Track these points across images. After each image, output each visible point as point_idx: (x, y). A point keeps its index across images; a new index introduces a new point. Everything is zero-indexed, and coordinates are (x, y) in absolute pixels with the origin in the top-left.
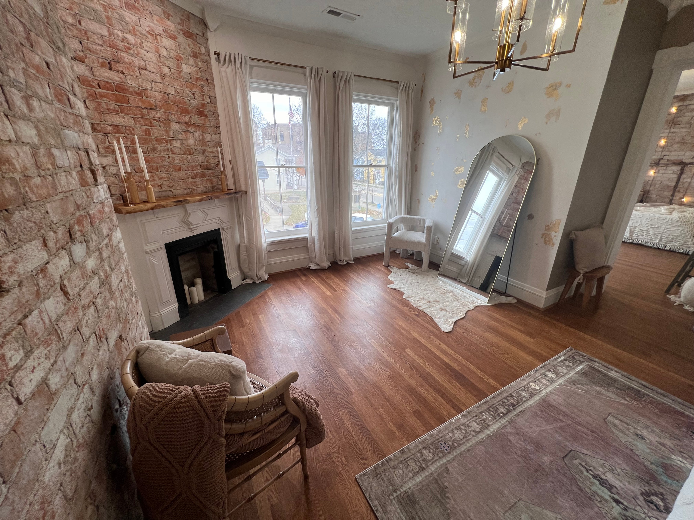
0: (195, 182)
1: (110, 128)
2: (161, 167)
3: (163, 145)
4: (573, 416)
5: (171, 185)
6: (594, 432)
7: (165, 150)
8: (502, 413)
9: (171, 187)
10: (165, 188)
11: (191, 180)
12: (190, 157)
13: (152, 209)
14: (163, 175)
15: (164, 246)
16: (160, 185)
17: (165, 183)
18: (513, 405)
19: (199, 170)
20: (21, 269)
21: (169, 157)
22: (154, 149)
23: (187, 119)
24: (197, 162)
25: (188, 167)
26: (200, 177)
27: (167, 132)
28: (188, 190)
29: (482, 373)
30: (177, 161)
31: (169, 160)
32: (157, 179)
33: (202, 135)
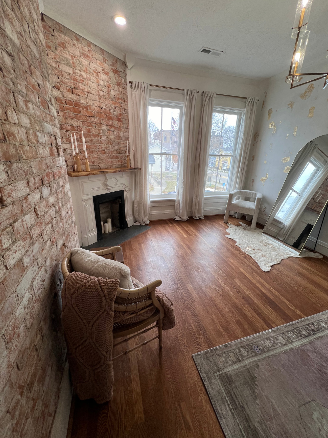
0: (112, 161)
1: (69, 128)
2: (94, 151)
3: (97, 138)
5: (99, 162)
7: (97, 141)
8: (304, 335)
9: (99, 163)
10: (96, 164)
11: (110, 160)
12: (110, 146)
13: (88, 175)
14: (95, 156)
15: (92, 198)
16: (93, 162)
17: (96, 161)
18: (314, 331)
19: (115, 154)
20: (14, 195)
21: (99, 146)
22: (91, 141)
23: (111, 123)
24: (114, 149)
25: (109, 152)
26: (115, 158)
27: (99, 130)
28: (108, 166)
29: (290, 304)
30: (103, 148)
31: (99, 147)
32: (92, 158)
33: (119, 133)
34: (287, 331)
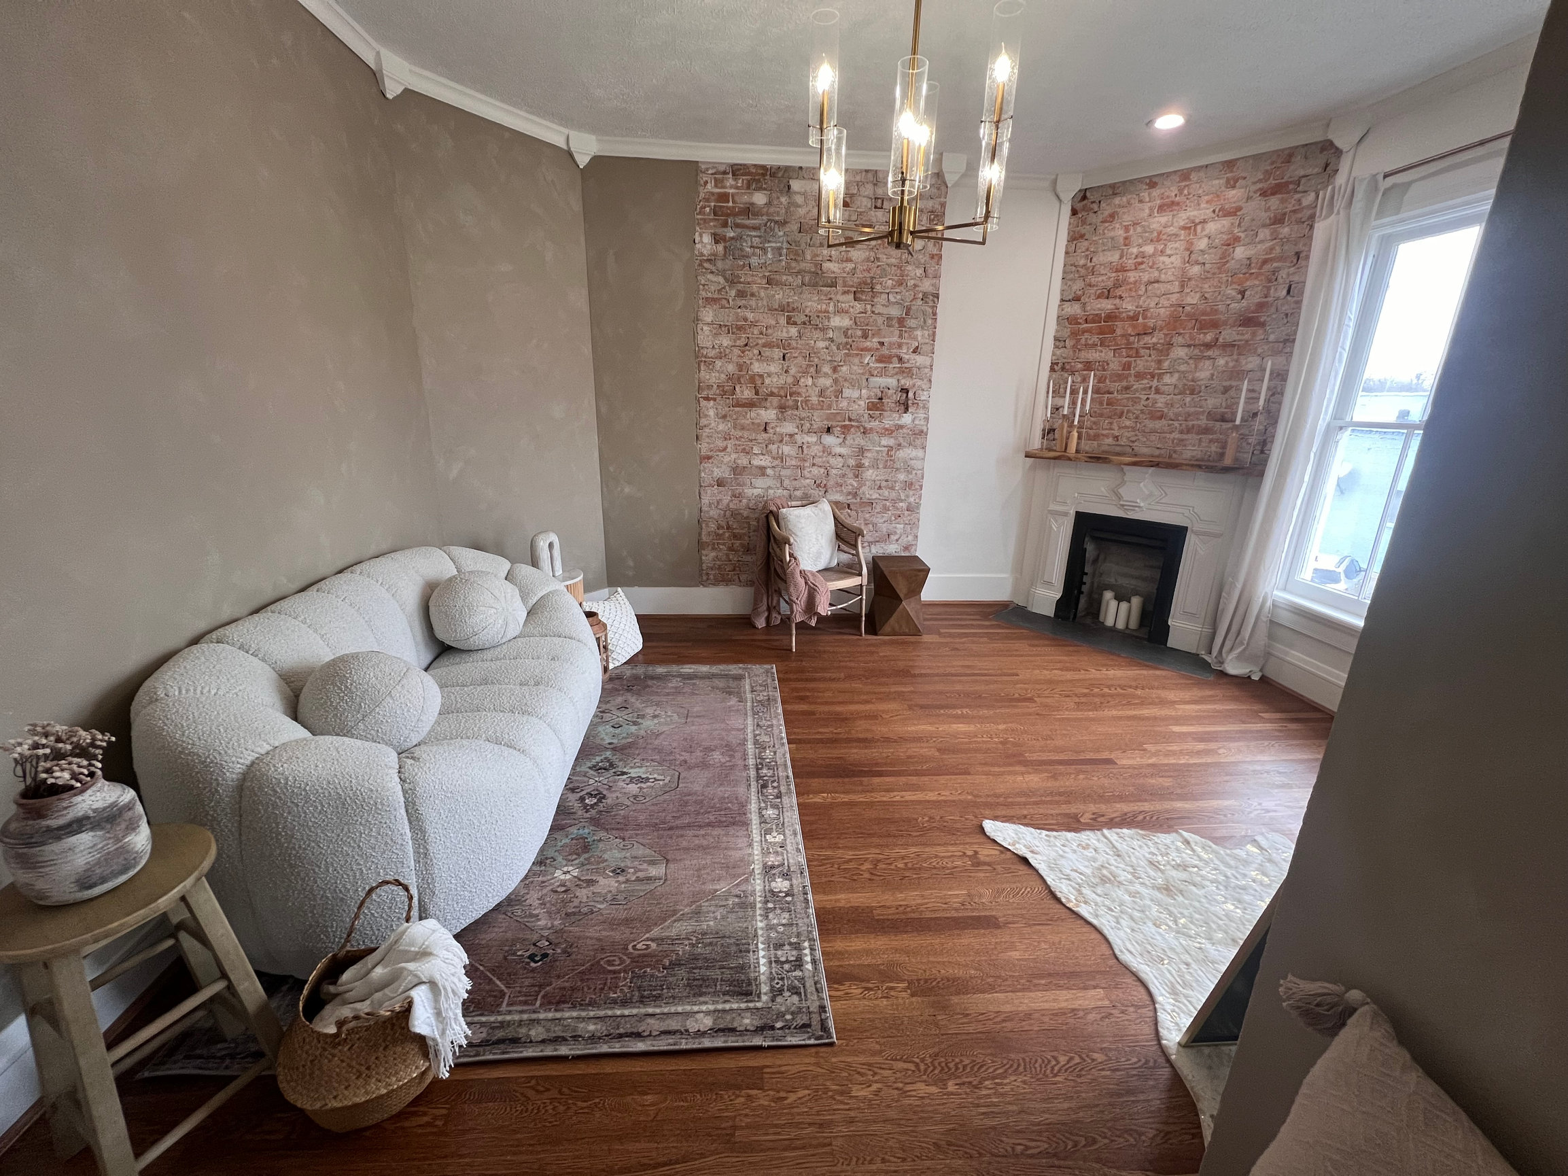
0: (1183, 440)
1: (1080, 366)
2: (1128, 411)
3: (1146, 381)
4: (702, 832)
5: (1134, 439)
6: (671, 829)
7: (1144, 389)
8: (761, 769)
9: (1133, 442)
10: (1123, 441)
11: (1176, 435)
12: (1188, 399)
14: (1128, 423)
15: (1072, 513)
16: (1117, 437)
17: (1126, 434)
18: (764, 786)
19: (1203, 421)
21: (1148, 399)
22: (1127, 388)
23: (1209, 337)
24: (1200, 407)
25: (1177, 415)
26: (1198, 433)
27: (1159, 362)
28: (1162, 452)
29: (839, 800)
30: (1159, 405)
31: (1145, 403)
32: (1116, 428)
33: (1237, 361)
34: (775, 753)
